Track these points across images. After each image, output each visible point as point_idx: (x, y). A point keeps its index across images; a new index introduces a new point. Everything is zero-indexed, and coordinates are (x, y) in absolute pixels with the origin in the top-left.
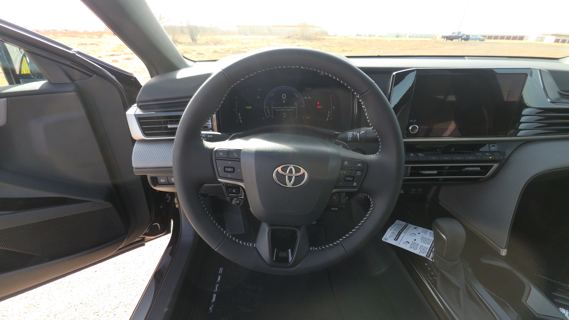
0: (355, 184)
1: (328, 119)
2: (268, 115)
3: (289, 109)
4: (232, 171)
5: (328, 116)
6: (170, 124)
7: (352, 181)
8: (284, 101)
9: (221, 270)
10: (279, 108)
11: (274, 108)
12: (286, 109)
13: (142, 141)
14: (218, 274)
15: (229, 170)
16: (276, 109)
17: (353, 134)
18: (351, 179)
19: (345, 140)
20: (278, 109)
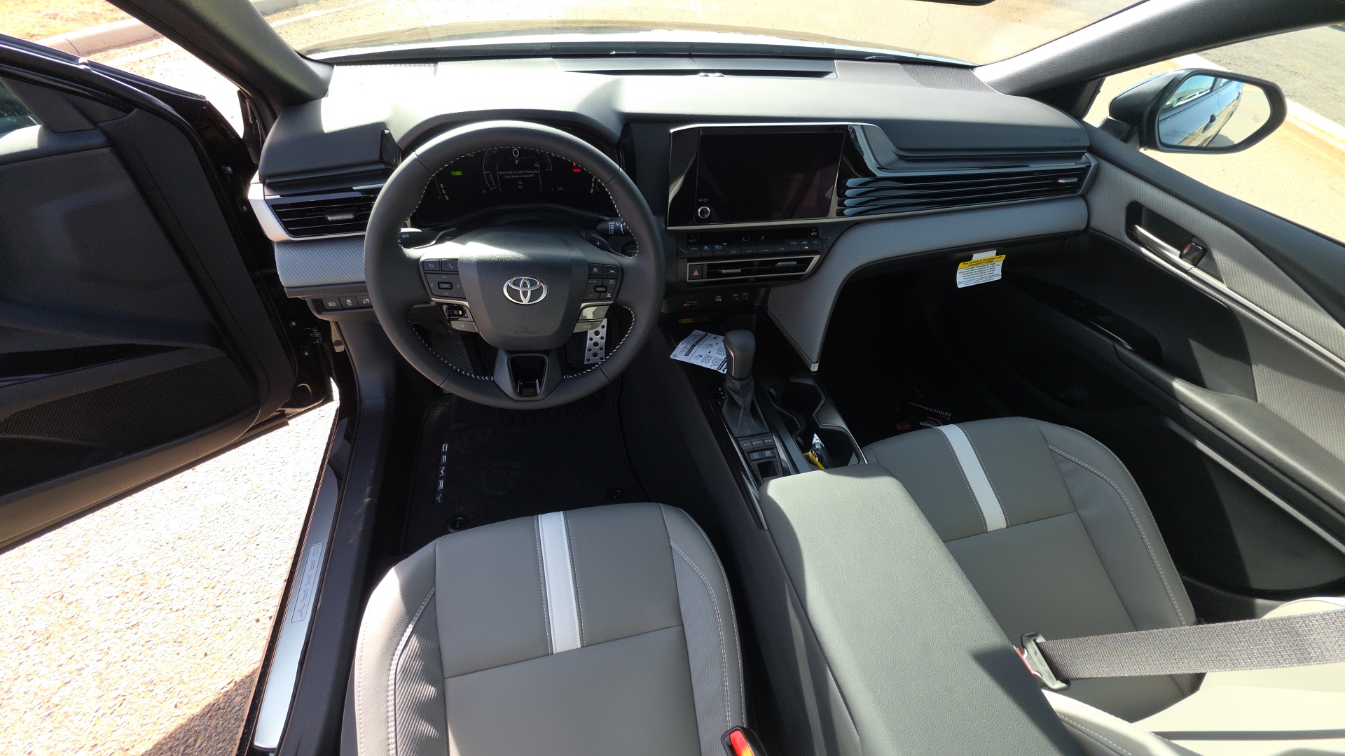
0: (609, 295)
1: (592, 190)
2: (492, 186)
3: (528, 174)
4: (450, 287)
5: (593, 186)
6: (332, 214)
7: (606, 292)
8: (517, 162)
9: (445, 447)
10: (509, 172)
11: (500, 173)
12: (522, 174)
13: (284, 243)
14: (441, 454)
15: (445, 286)
16: (505, 175)
17: (615, 225)
18: (603, 289)
19: (605, 233)
20: (508, 175)
